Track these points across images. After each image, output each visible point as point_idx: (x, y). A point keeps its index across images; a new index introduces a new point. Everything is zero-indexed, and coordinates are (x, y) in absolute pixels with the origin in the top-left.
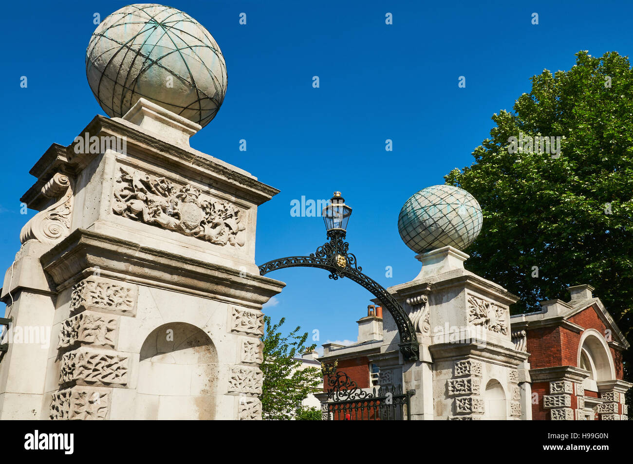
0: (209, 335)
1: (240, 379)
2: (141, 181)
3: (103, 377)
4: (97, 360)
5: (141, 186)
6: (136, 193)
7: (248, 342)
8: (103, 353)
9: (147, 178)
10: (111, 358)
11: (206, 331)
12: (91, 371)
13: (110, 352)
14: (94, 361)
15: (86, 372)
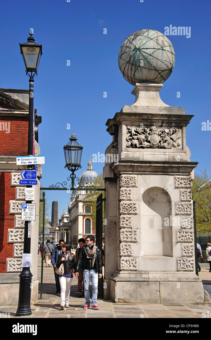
0: (167, 190)
1: (181, 208)
2: (135, 131)
3: (129, 211)
4: (127, 205)
5: (135, 133)
6: (133, 137)
7: (184, 191)
8: (128, 202)
9: (137, 129)
10: (131, 204)
11: (165, 189)
12: (125, 210)
13: (131, 202)
14: (126, 206)
15: (124, 210)
